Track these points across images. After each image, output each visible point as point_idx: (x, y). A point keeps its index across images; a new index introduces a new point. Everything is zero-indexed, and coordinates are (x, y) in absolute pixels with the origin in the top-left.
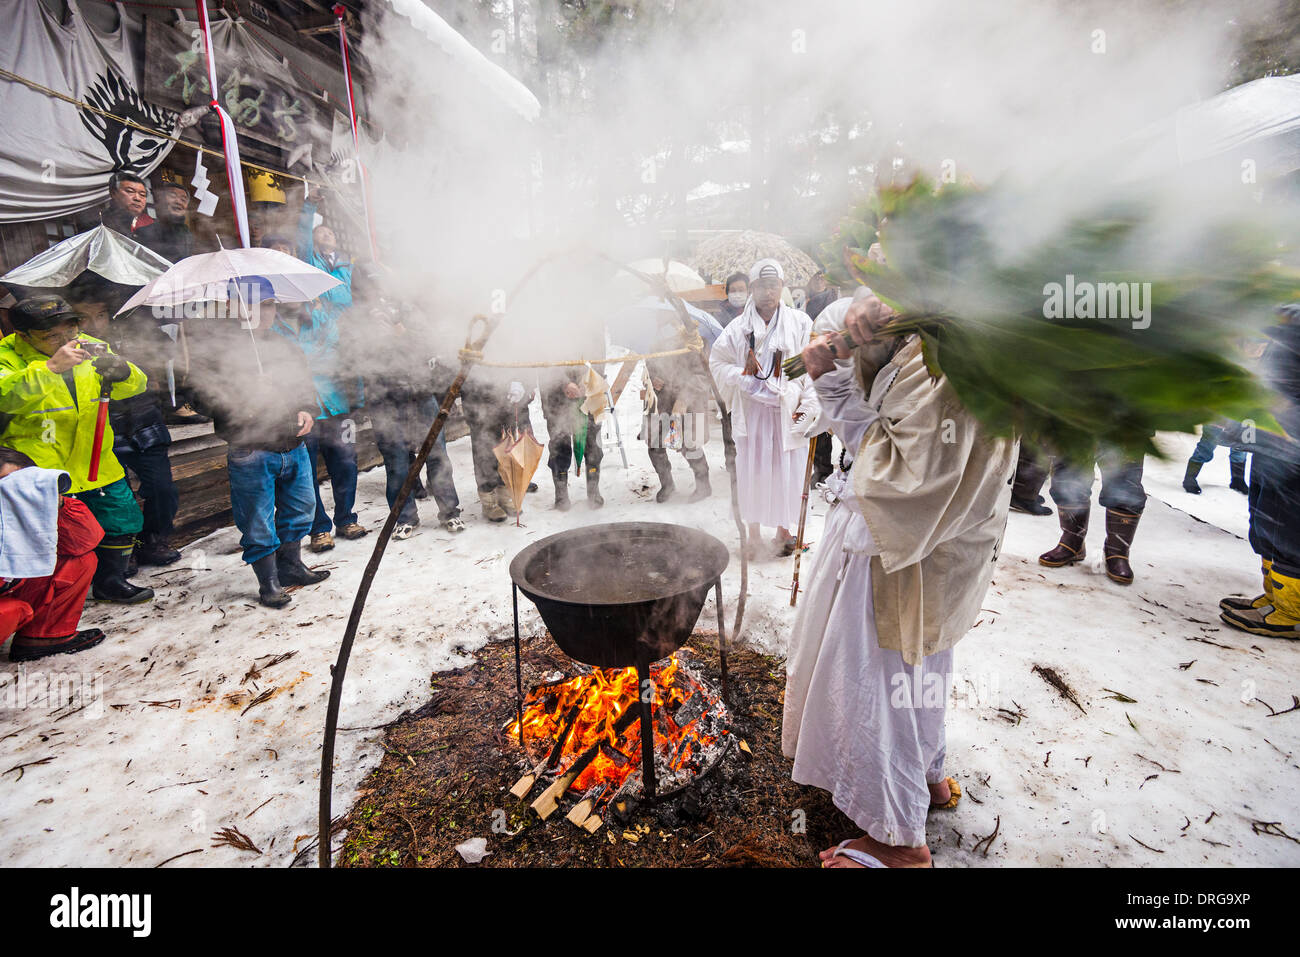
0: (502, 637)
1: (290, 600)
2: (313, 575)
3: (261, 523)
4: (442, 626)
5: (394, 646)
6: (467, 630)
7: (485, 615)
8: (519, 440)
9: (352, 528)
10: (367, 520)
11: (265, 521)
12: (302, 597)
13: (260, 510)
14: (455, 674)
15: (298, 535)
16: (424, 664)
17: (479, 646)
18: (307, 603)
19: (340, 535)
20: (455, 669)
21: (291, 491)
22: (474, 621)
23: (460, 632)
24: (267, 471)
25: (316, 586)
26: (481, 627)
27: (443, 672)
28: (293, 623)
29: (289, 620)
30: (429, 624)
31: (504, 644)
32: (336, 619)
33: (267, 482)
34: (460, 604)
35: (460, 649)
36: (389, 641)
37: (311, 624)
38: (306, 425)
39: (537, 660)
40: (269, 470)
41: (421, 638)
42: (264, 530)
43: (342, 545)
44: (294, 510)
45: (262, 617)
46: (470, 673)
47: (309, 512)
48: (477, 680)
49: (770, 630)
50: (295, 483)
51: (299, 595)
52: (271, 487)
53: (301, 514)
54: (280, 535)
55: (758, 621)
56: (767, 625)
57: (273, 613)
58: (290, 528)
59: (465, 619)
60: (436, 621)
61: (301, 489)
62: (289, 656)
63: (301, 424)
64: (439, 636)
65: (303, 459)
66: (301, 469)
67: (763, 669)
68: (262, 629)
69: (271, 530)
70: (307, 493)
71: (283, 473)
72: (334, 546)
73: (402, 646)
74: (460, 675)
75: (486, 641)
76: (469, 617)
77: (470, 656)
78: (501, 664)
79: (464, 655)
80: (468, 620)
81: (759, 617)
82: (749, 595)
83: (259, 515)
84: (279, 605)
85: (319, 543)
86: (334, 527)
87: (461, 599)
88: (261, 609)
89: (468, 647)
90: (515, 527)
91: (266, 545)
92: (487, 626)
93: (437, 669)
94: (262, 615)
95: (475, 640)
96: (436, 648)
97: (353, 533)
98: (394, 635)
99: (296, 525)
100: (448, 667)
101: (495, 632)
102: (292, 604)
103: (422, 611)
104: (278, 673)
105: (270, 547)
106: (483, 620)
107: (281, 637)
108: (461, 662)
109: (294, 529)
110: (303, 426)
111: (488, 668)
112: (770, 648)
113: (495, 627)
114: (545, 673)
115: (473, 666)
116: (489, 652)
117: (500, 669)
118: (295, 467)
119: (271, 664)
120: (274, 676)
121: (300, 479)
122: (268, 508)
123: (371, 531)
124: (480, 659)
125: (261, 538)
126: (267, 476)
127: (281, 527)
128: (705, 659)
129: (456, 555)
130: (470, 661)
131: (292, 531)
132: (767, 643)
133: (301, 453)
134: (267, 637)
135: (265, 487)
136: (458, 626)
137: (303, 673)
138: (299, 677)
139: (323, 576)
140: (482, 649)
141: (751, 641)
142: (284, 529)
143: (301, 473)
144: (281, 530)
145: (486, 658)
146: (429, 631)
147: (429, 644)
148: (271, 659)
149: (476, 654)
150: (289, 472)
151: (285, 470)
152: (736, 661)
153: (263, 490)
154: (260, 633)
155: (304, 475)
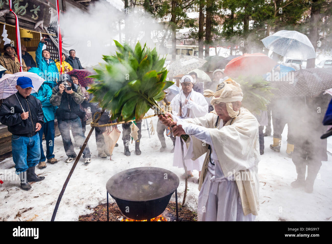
0: (103, 203)
1: (31, 188)
2: (39, 178)
3: (22, 161)
4: (83, 199)
5: (67, 206)
6: (91, 200)
7: (98, 195)
8: (112, 131)
9: (53, 160)
10: (58, 156)
11: (23, 161)
12: (35, 186)
13: (21, 157)
14: (87, 216)
15: (34, 164)
16: (76, 212)
17: (95, 206)
18: (37, 188)
19: (49, 162)
20: (87, 215)
21: (33, 150)
22: (94, 197)
23: (89, 201)
24: (24, 144)
25: (40, 182)
26: (96, 199)
27: (83, 216)
28: (32, 196)
29: (31, 195)
30: (79, 198)
31: (104, 205)
32: (47, 195)
33: (24, 147)
34: (90, 190)
35: (89, 207)
36: (65, 204)
37: (38, 197)
38: (39, 128)
39: (115, 212)
40: (25, 143)
41: (75, 203)
42: (23, 164)
43: (49, 166)
44: (34, 156)
45: (21, 194)
46: (92, 216)
47: (39, 157)
48: (94, 219)
49: (195, 203)
50: (34, 147)
51: (34, 185)
52: (25, 149)
53: (36, 157)
54: (28, 165)
55: (191, 199)
56: (194, 201)
57: (25, 192)
58: (32, 162)
59: (91, 196)
60: (81, 197)
61: (36, 149)
62: (31, 209)
63: (37, 128)
64: (82, 202)
65: (37, 139)
66: (36, 142)
67: (191, 217)
68: (22, 198)
69: (25, 163)
70: (38, 150)
71: (30, 144)
72: (46, 167)
73: (69, 206)
74: (89, 217)
75: (98, 204)
76: (92, 195)
77: (92, 209)
78: (103, 213)
79: (90, 209)
80: (92, 197)
81: (191, 198)
82: (188, 190)
83: (21, 158)
84: (27, 189)
85: (41, 165)
86: (47, 160)
87: (90, 189)
88: (21, 190)
89: (92, 206)
90: (109, 161)
91: (23, 168)
92: (98, 199)
93: (81, 214)
94: (21, 193)
95: (94, 204)
96: (81, 207)
97: (53, 162)
98: (66, 202)
99: (34, 161)
100: (85, 214)
101: (101, 201)
102: (32, 189)
103: (76, 193)
104: (27, 215)
105: (25, 169)
106: (97, 197)
107: (28, 201)
108: (89, 212)
109: (33, 162)
110: (38, 128)
111: (98, 214)
112: (195, 209)
113: (101, 199)
114: (118, 217)
115: (93, 213)
116: (99, 208)
117: (102, 215)
118: (34, 142)
119: (25, 211)
120: (26, 216)
121: (36, 146)
122: (24, 156)
123: (59, 161)
124: (96, 211)
125: (22, 166)
126: (24, 145)
127: (29, 162)
128: (172, 213)
129: (88, 171)
130: (92, 211)
131: (32, 163)
132: (194, 207)
133: (37, 137)
134: (23, 201)
135: (23, 149)
136: (89, 199)
137: (36, 215)
138: (34, 216)
139: (42, 178)
140: (96, 207)
141: (189, 206)
142: (30, 162)
143: (36, 144)
144: (29, 163)
145: (98, 210)
146: (78, 201)
147: (79, 206)
148: (25, 210)
149: (94, 209)
150: (32, 143)
151: (31, 143)
152: (183, 214)
153: (22, 150)
154: (21, 200)
155: (38, 144)
